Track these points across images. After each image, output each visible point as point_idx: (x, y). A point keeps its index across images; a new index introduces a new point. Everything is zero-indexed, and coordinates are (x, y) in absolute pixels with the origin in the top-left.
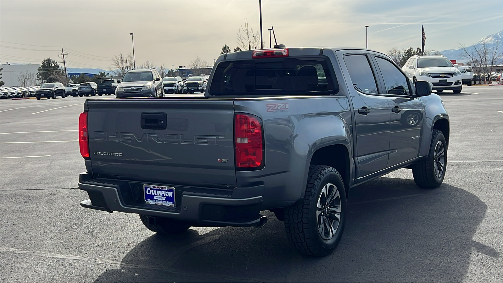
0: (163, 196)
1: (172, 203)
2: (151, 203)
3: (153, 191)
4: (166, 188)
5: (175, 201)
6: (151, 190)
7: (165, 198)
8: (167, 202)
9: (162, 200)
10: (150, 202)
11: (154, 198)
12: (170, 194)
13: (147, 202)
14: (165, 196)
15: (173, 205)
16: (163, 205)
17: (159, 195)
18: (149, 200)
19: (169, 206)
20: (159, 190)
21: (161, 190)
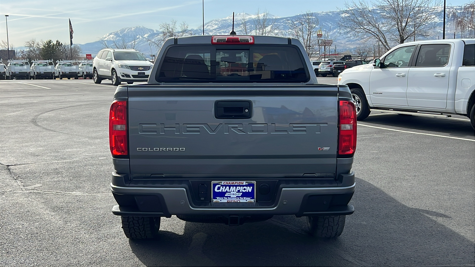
0: (239, 191)
1: (251, 199)
2: (221, 201)
3: (224, 187)
4: (244, 183)
5: (255, 197)
6: (222, 187)
7: (241, 193)
8: (244, 198)
9: (237, 197)
10: (219, 200)
11: (226, 195)
12: (249, 189)
13: (215, 200)
14: (242, 192)
15: (253, 200)
16: (239, 201)
17: (234, 191)
18: (218, 198)
19: (247, 202)
20: (233, 186)
21: (236, 186)
